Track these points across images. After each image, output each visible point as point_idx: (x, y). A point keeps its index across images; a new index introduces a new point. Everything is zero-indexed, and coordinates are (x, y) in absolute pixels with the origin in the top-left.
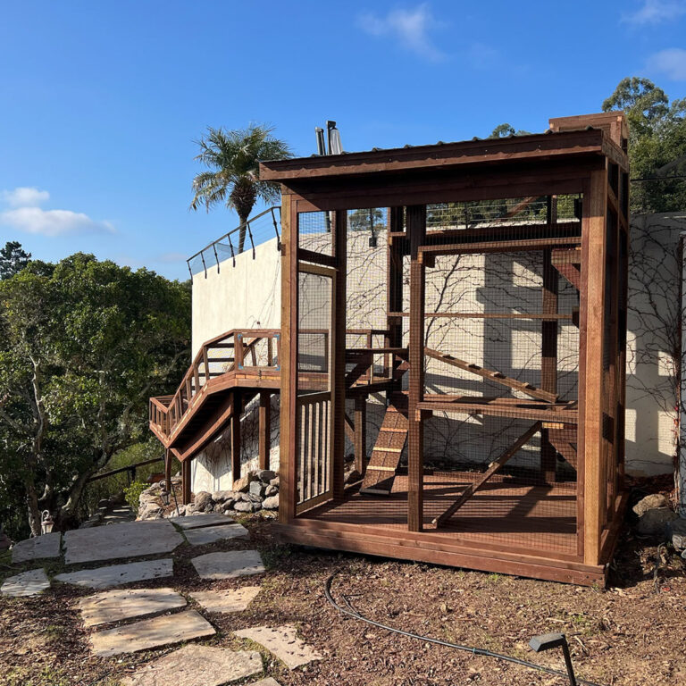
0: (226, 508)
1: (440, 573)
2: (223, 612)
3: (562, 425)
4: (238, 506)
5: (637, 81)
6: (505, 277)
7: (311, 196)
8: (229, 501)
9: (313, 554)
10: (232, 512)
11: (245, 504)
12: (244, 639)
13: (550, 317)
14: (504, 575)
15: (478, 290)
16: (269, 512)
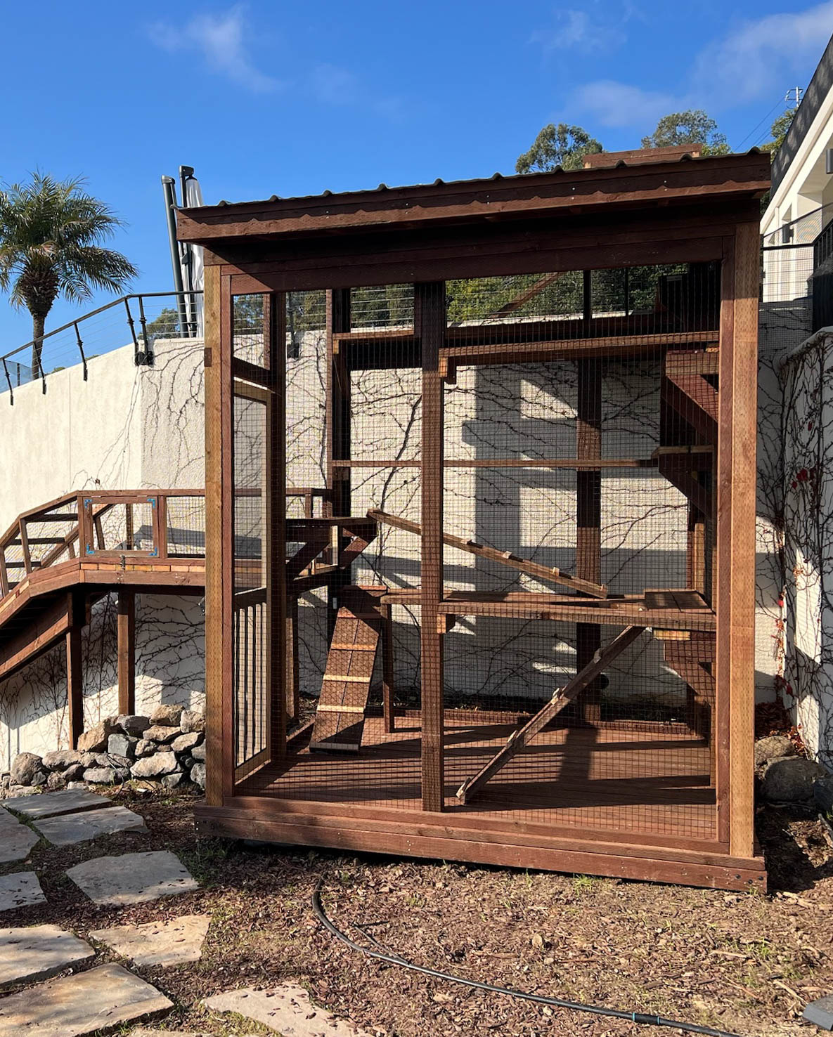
0: (68, 779)
1: (490, 879)
2: (164, 965)
3: (687, 634)
4: (89, 775)
5: (564, 131)
6: (510, 403)
7: (256, 267)
8: (74, 767)
9: (266, 854)
10: (80, 785)
11: (103, 770)
12: (225, 1013)
13: (589, 464)
14: (598, 877)
15: (464, 424)
16: (144, 783)
